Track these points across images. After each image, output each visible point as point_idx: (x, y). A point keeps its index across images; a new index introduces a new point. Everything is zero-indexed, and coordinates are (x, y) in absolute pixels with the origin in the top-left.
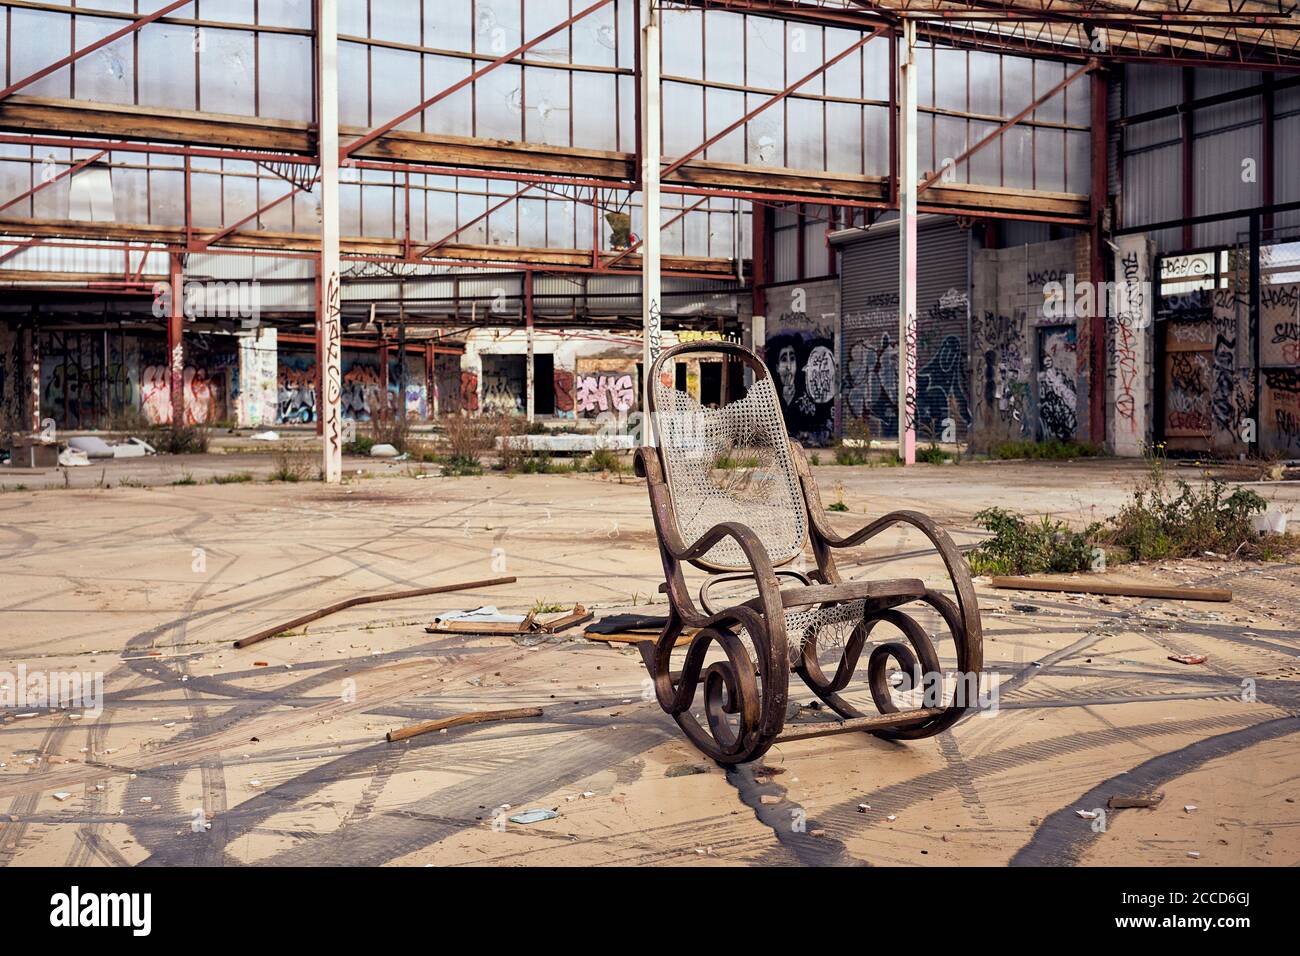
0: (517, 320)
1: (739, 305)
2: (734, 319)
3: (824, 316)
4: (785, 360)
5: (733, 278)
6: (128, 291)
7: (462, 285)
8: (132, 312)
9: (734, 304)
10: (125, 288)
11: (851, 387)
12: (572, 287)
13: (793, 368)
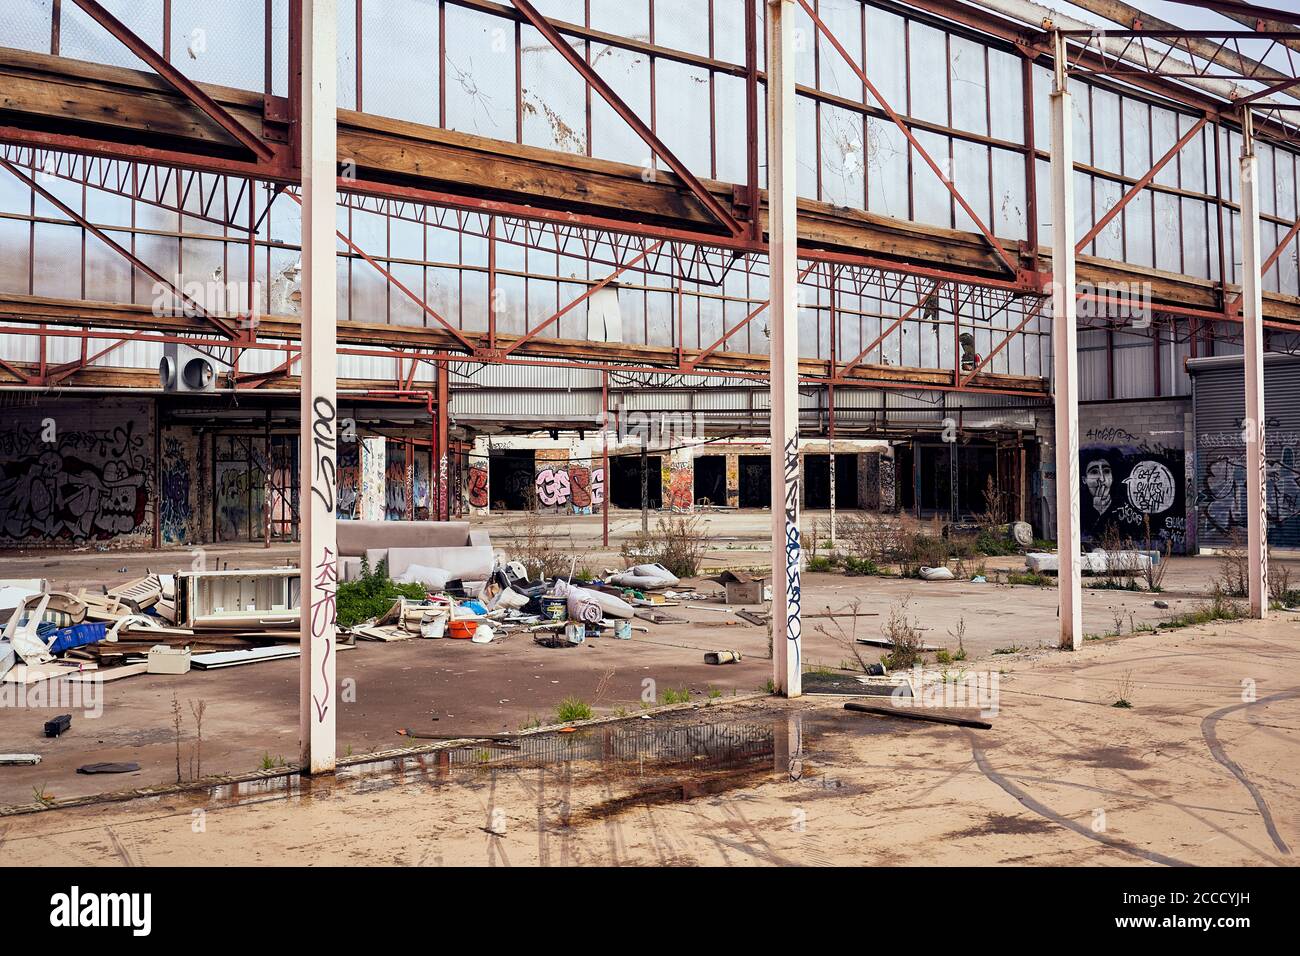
0: (818, 431)
1: (1037, 420)
2: (1032, 432)
3: (1153, 433)
4: (1095, 472)
5: (1044, 395)
6: (402, 399)
7: (756, 397)
8: (416, 420)
9: (1032, 418)
10: (397, 396)
11: (1211, 500)
12: (873, 400)
13: (1109, 479)
